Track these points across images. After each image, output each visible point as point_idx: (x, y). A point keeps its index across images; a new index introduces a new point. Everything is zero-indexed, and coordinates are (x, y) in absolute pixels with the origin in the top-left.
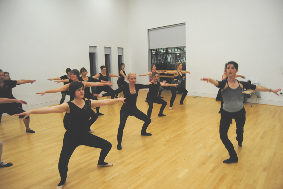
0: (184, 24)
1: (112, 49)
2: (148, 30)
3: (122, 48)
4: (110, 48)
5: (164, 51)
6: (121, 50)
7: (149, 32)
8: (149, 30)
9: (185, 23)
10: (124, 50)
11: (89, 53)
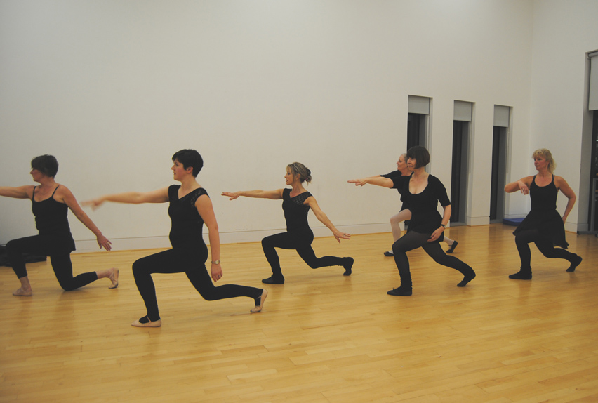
1: (477, 108)
2: (589, 53)
3: (510, 108)
4: (472, 104)
6: (505, 112)
7: (590, 60)
8: (590, 55)
10: (514, 112)
11: (409, 114)
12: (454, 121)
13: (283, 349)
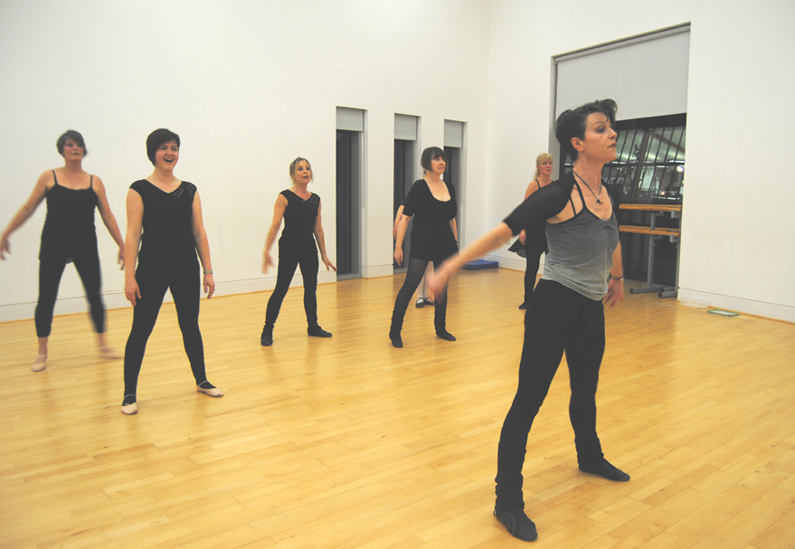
0: (684, 28)
2: (555, 57)
3: (463, 124)
4: (417, 118)
5: (633, 158)
6: (457, 129)
7: (556, 65)
8: (557, 60)
9: (689, 24)
10: (469, 129)
11: (338, 131)
12: (395, 140)
13: (180, 445)
